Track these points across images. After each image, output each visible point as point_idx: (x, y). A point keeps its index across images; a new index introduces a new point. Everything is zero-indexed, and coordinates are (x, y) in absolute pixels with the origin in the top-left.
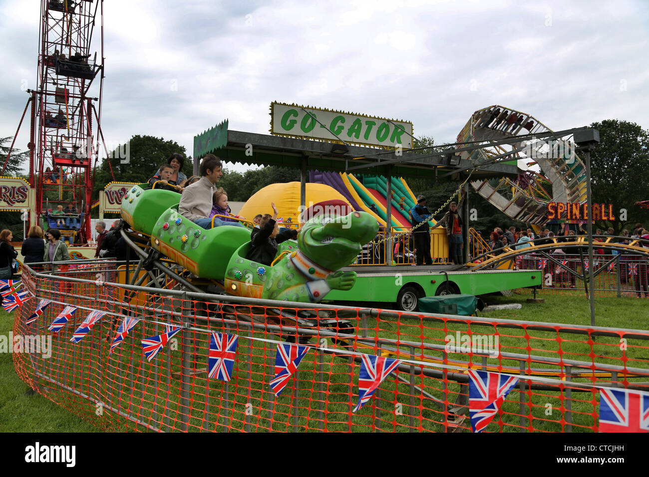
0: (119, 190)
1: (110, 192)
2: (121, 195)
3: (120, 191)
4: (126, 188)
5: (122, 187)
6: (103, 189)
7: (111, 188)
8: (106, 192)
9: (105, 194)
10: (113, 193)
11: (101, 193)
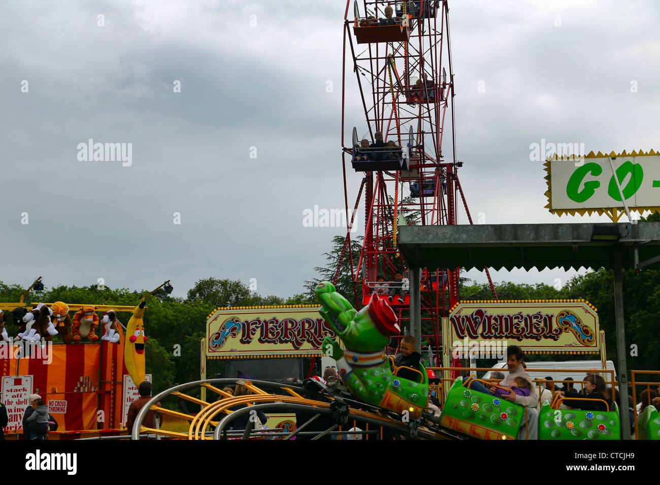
0: (472, 315)
1: (458, 319)
2: (476, 323)
3: (474, 317)
4: (484, 310)
5: (475, 310)
6: (447, 315)
7: (459, 312)
8: (452, 319)
9: (450, 322)
10: (463, 319)
11: (445, 321)
